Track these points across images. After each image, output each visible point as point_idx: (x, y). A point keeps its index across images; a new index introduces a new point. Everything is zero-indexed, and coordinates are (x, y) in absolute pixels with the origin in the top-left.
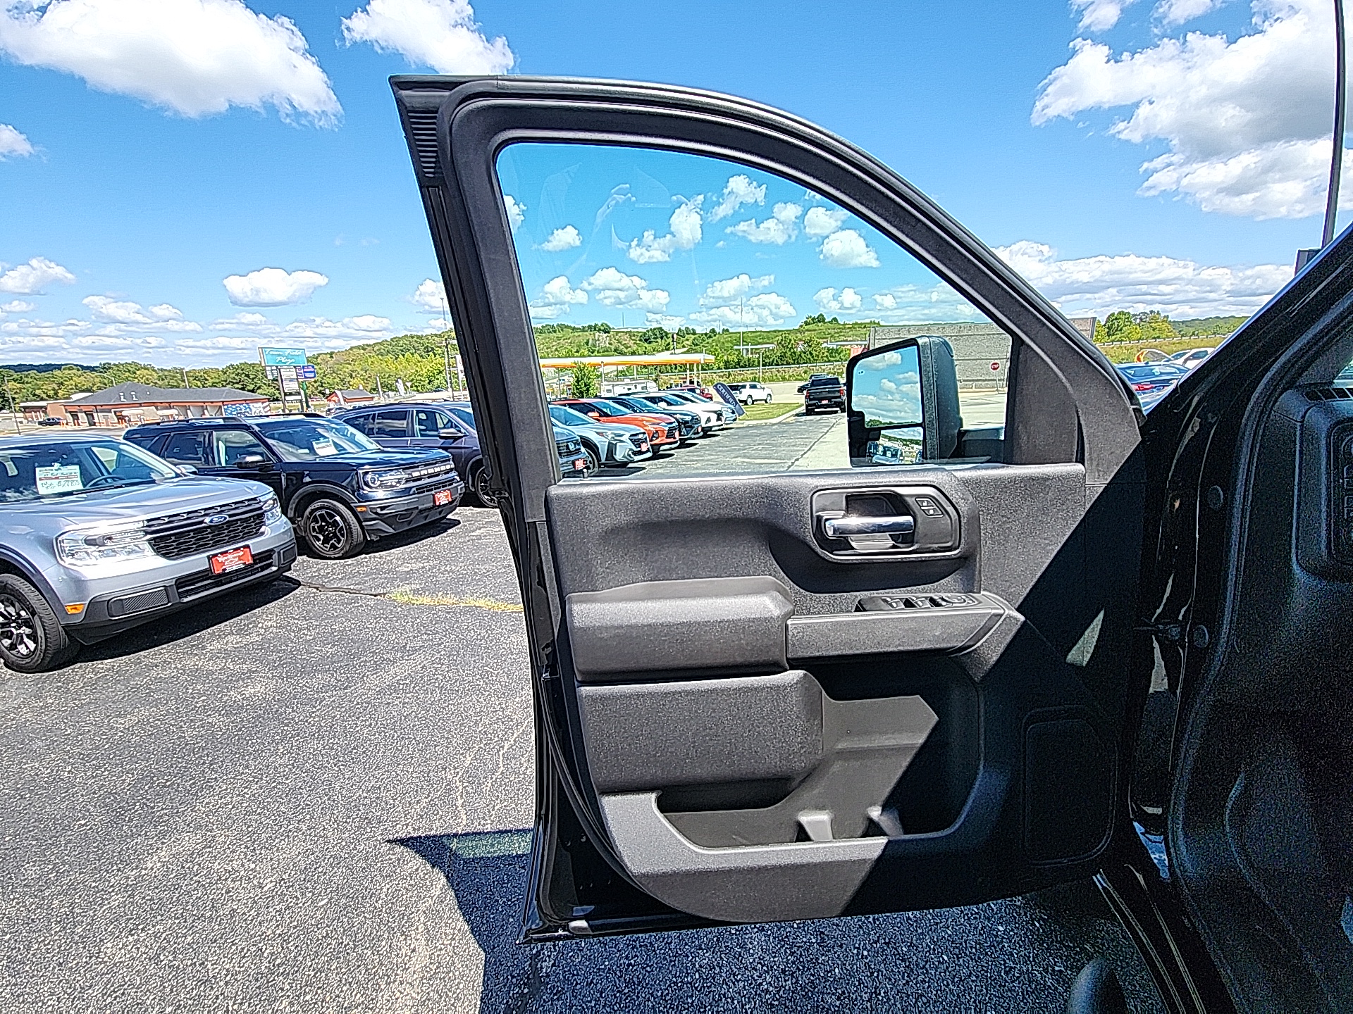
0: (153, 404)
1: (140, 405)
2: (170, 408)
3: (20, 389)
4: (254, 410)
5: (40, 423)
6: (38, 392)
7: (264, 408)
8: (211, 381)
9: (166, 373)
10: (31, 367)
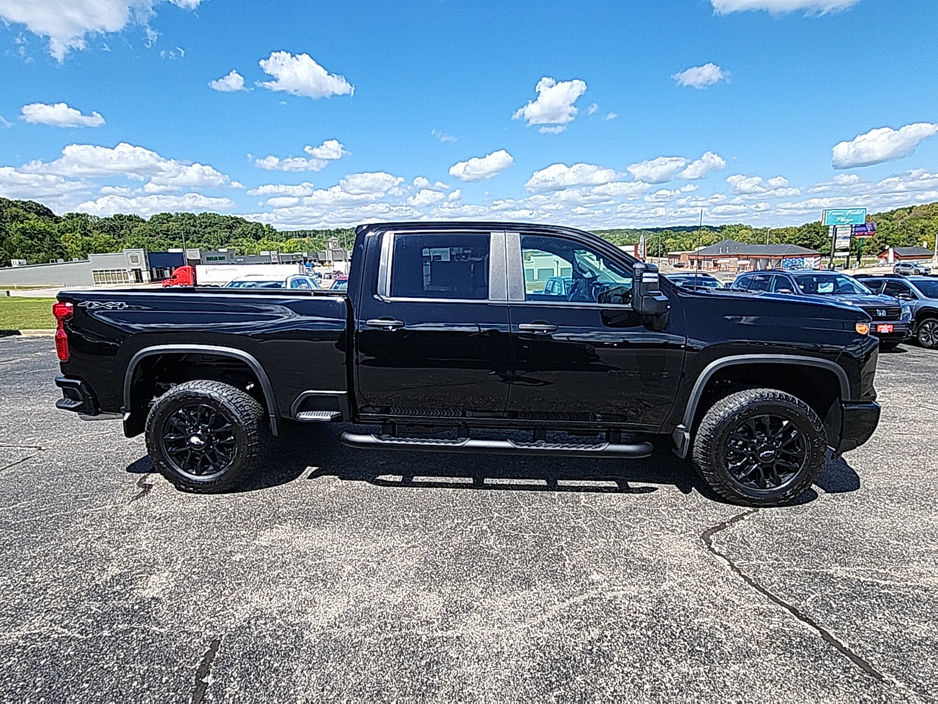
0: (737, 256)
1: (730, 256)
2: (747, 259)
3: (673, 243)
4: (806, 263)
5: (675, 266)
6: (682, 245)
7: (815, 262)
8: (788, 238)
9: (758, 232)
10: (684, 228)
